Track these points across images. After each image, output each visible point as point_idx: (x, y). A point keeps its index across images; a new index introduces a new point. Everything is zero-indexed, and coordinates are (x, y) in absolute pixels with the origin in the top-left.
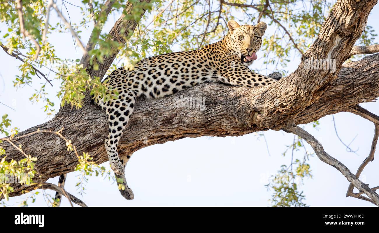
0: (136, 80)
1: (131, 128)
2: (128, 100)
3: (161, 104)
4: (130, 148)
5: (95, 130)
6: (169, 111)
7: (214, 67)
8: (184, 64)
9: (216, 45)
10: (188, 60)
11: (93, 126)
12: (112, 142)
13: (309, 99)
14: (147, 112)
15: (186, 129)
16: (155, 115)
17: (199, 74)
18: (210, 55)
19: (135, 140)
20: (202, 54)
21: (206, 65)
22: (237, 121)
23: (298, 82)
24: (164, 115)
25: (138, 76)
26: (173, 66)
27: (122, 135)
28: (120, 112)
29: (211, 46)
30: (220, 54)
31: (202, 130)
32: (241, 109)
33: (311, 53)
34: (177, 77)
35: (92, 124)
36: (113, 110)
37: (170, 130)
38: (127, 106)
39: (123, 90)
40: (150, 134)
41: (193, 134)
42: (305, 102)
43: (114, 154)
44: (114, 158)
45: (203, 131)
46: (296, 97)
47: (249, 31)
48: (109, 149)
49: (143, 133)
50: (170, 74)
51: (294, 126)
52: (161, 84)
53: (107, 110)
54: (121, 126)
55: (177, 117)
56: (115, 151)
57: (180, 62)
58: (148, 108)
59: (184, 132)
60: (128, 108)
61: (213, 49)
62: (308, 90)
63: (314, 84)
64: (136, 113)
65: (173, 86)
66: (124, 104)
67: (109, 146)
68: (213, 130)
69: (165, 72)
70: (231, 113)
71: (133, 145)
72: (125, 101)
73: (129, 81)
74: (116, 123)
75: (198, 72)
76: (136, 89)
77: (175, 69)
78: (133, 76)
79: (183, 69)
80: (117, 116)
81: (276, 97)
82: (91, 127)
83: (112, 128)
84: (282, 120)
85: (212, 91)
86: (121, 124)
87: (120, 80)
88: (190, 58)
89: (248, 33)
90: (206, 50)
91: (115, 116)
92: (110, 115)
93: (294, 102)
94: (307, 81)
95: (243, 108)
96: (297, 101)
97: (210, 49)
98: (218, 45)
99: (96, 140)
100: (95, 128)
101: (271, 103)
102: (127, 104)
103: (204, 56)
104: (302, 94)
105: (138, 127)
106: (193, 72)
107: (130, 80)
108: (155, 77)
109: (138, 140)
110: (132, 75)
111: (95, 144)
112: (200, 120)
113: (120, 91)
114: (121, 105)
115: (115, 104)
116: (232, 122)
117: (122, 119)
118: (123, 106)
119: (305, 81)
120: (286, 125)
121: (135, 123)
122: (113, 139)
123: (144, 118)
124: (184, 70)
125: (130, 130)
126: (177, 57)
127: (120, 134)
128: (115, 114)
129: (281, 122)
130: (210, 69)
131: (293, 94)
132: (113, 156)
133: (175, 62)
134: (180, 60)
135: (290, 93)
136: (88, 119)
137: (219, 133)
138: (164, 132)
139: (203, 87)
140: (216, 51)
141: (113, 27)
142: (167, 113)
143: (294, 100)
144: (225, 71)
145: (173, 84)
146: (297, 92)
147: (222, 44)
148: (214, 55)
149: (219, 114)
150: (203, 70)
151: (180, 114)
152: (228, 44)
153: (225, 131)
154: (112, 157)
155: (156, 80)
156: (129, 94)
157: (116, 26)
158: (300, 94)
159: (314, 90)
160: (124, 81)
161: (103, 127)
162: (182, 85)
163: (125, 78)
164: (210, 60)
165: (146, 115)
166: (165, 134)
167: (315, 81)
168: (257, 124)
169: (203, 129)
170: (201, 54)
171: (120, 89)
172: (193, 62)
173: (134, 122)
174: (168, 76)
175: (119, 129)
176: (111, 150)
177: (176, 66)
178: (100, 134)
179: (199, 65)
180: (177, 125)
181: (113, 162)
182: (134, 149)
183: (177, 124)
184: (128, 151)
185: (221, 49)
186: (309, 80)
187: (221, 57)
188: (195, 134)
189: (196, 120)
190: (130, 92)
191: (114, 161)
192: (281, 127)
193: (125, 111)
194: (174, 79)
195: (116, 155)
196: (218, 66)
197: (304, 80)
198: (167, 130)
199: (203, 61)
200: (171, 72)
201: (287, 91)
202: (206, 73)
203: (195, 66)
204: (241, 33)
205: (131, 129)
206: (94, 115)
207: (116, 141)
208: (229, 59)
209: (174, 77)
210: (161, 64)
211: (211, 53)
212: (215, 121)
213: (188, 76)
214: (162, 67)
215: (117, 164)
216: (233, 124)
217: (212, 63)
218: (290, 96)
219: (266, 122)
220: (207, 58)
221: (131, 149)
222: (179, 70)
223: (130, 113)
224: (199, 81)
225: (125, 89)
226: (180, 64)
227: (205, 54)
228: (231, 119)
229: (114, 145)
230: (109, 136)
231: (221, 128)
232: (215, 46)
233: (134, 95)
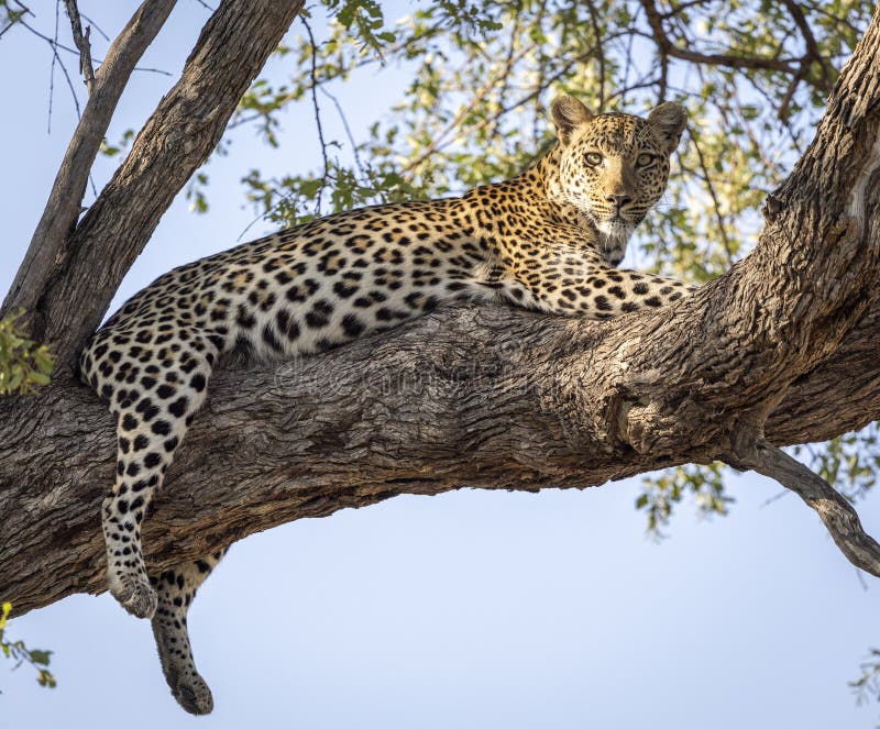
0: (221, 294)
1: (204, 464)
2: (185, 364)
3: (307, 378)
4: (207, 533)
5: (80, 473)
6: (335, 402)
7: (494, 256)
8: (388, 238)
9: (516, 188)
10: (404, 227)
11: (74, 460)
12: (123, 507)
13: (798, 350)
14: (259, 407)
15: (393, 463)
16: (286, 419)
17: (441, 272)
18: (489, 216)
19: (219, 504)
20: (462, 210)
21: (466, 246)
22: (565, 433)
23: (756, 289)
24: (318, 418)
25: (229, 281)
26: (350, 243)
27: (160, 484)
28: (157, 401)
29: (498, 190)
30: (524, 215)
31: (449, 466)
32: (576, 393)
33: (795, 187)
34: (358, 277)
35: (70, 452)
36: (135, 395)
37: (341, 468)
38: (182, 382)
39: (177, 329)
40: (271, 482)
41: (423, 480)
42: (786, 361)
43: (129, 544)
44: (124, 558)
45: (454, 471)
46: (754, 342)
47: (622, 135)
48: (113, 528)
49: (248, 481)
50: (336, 267)
51: (761, 447)
52: (302, 299)
53: (114, 398)
54: (157, 451)
55: (363, 425)
56: (132, 535)
57: (377, 230)
58: (262, 394)
59: (391, 475)
60: (183, 390)
61: (503, 198)
62: (790, 317)
63: (809, 296)
64: (221, 413)
65: (344, 307)
66: (171, 377)
67: (114, 520)
68: (489, 467)
69: (319, 262)
70: (543, 406)
71: (216, 524)
72: (176, 367)
73: (198, 301)
74: (141, 443)
75: (436, 263)
76: (219, 323)
77: (359, 251)
78: (214, 283)
79: (383, 251)
80: (146, 419)
81: (687, 344)
82: (67, 463)
83: (127, 458)
84: (713, 426)
85: (483, 332)
86: (156, 443)
87: (172, 300)
88: (413, 218)
89: (617, 146)
90: (479, 201)
91: (139, 417)
92: (123, 413)
93: (747, 362)
94: (784, 287)
95: (582, 387)
96: (756, 359)
97: (494, 197)
98: (521, 188)
99: (86, 507)
100: (82, 464)
101: (673, 366)
102: (182, 375)
103: (468, 218)
104: (772, 332)
105: (227, 459)
106: (418, 262)
107: (203, 296)
108: (283, 278)
109: (231, 503)
110: (211, 281)
111: (81, 520)
112: (441, 432)
113: (165, 333)
114: (162, 381)
115: (142, 374)
116: (550, 437)
117: (161, 428)
118: (169, 384)
119: (779, 287)
120: (733, 443)
121: (219, 445)
122: (130, 496)
123: (249, 430)
124: (387, 256)
125: (200, 469)
126: (368, 216)
127: (153, 480)
128: (139, 409)
129: (713, 433)
130: (480, 259)
131: (742, 332)
132: (121, 551)
133: (360, 230)
134: (376, 225)
135: (733, 331)
136: (58, 435)
137: (512, 477)
138: (320, 474)
139: (452, 317)
140: (513, 205)
141: (151, 118)
142: (328, 409)
143: (748, 354)
144: (530, 265)
145: (343, 301)
146: (755, 327)
147: (534, 184)
148: (504, 217)
149: (502, 410)
150: (452, 261)
151: (374, 412)
152: (552, 182)
153: (531, 471)
154: (117, 554)
155: (288, 287)
156: (192, 345)
157: (160, 115)
158: (765, 333)
159: (810, 318)
160: (186, 303)
161: (107, 461)
162: (376, 307)
163: (190, 292)
164: (485, 230)
165: (256, 418)
166: (323, 483)
167: (810, 286)
168: (632, 442)
169: (453, 462)
170: (457, 210)
171: (169, 327)
172: (421, 230)
173: (216, 442)
174: (332, 272)
175: (152, 460)
176: (117, 531)
177: (360, 244)
178: (99, 486)
179: (442, 241)
180: (362, 452)
181: (119, 573)
182: (222, 536)
183: (362, 446)
184: (196, 544)
185: (530, 200)
186: (792, 282)
187: (524, 225)
188: (430, 480)
189: (429, 432)
190: (198, 339)
191: (123, 568)
192: (715, 450)
193: (173, 399)
194: (349, 283)
195: (135, 549)
196: (510, 251)
197: (775, 281)
198: (330, 468)
199: (458, 230)
200: (342, 263)
201: (723, 322)
202: (467, 271)
203: (427, 244)
204: (593, 143)
205: (205, 467)
206: (80, 422)
207: (139, 502)
208: (548, 233)
209: (348, 276)
210: (310, 240)
211: (493, 209)
212: (489, 433)
213: (398, 274)
214: (314, 248)
215: (133, 579)
216: (552, 443)
217: (493, 240)
218: (731, 341)
219: (661, 433)
220: (475, 223)
221: (209, 538)
222: (368, 256)
223: (193, 407)
224: (440, 291)
225: (181, 328)
226: (377, 237)
227: (472, 212)
228: (545, 427)
229: (129, 517)
230: (115, 489)
231: (515, 460)
232: (513, 190)
233: (210, 348)
